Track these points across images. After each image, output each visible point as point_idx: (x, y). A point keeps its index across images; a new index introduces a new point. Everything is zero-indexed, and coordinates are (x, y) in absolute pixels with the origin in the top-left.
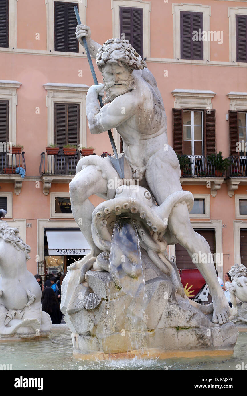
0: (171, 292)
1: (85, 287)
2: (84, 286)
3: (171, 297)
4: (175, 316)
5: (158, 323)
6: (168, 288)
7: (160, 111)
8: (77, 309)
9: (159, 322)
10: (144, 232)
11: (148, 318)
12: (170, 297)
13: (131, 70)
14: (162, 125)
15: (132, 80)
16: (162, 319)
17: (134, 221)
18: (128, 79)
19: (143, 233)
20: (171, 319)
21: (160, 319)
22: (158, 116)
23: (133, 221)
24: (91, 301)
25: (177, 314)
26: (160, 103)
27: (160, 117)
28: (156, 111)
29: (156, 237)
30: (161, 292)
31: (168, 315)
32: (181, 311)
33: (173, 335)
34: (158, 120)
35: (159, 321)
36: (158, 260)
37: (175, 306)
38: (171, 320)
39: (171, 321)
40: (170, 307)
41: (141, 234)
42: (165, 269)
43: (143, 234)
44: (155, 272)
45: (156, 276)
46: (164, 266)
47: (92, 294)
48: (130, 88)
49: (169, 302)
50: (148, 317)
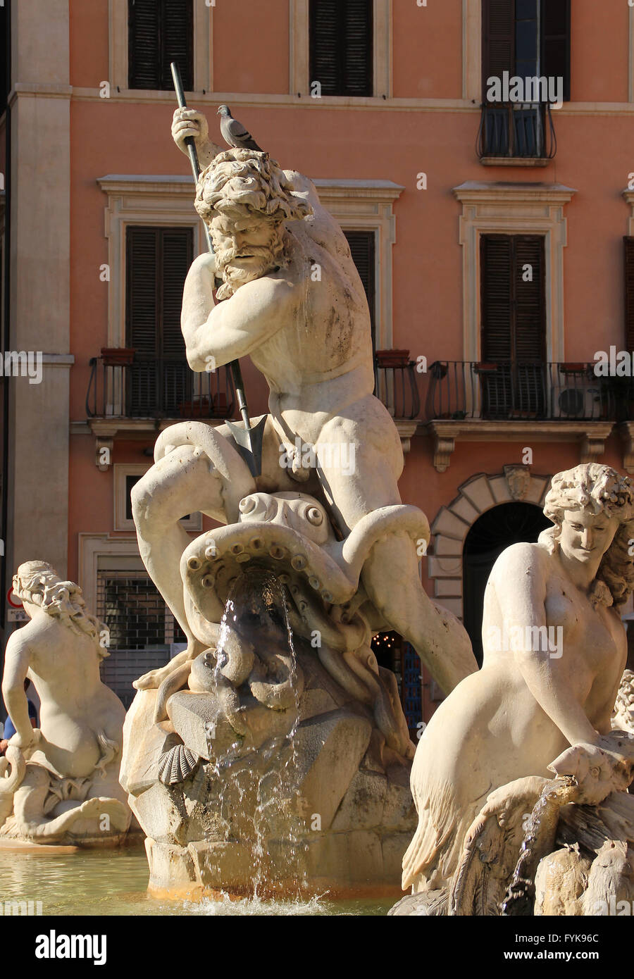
0: (367, 745)
1: (166, 731)
2: (162, 729)
3: (367, 756)
4: (376, 802)
5: (335, 817)
6: (360, 736)
7: (349, 315)
8: (146, 782)
9: (337, 816)
10: (307, 601)
11: (307, 806)
12: (365, 756)
13: (276, 222)
14: (353, 349)
15: (279, 244)
16: (342, 807)
17: (285, 578)
18: (270, 243)
19: (305, 605)
20: (366, 807)
21: (339, 808)
22: (342, 328)
23: (282, 575)
24: (175, 763)
25: (381, 797)
26: (348, 295)
27: (347, 329)
28: (336, 316)
29: (338, 615)
30: (340, 745)
31: (357, 797)
32: (390, 790)
33: (371, 847)
34: (343, 337)
35: (336, 814)
36: (340, 668)
37: (377, 778)
38: (367, 811)
39: (365, 813)
40: (362, 781)
41: (300, 606)
42: (358, 691)
43: (303, 607)
44: (330, 697)
45: (333, 707)
46: (355, 683)
47: (178, 747)
48: (273, 264)
49: (362, 769)
50: (307, 802)
